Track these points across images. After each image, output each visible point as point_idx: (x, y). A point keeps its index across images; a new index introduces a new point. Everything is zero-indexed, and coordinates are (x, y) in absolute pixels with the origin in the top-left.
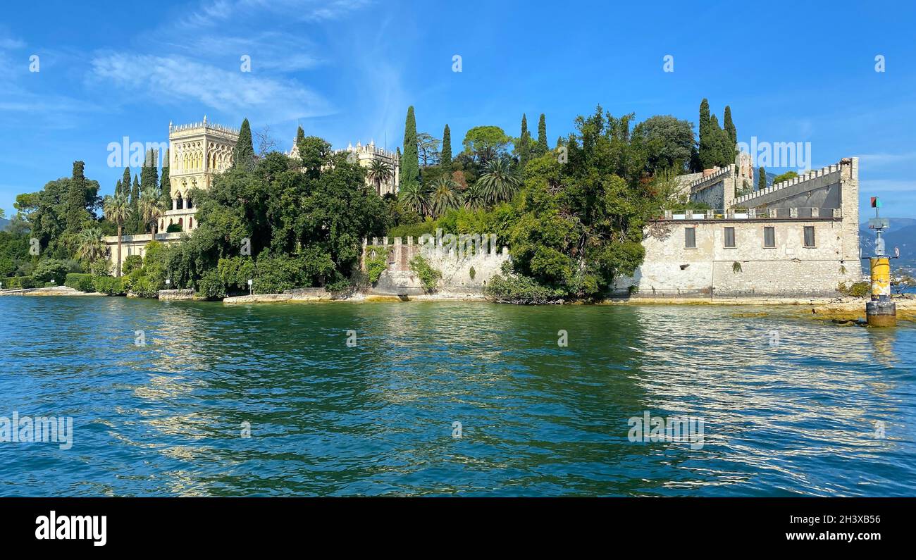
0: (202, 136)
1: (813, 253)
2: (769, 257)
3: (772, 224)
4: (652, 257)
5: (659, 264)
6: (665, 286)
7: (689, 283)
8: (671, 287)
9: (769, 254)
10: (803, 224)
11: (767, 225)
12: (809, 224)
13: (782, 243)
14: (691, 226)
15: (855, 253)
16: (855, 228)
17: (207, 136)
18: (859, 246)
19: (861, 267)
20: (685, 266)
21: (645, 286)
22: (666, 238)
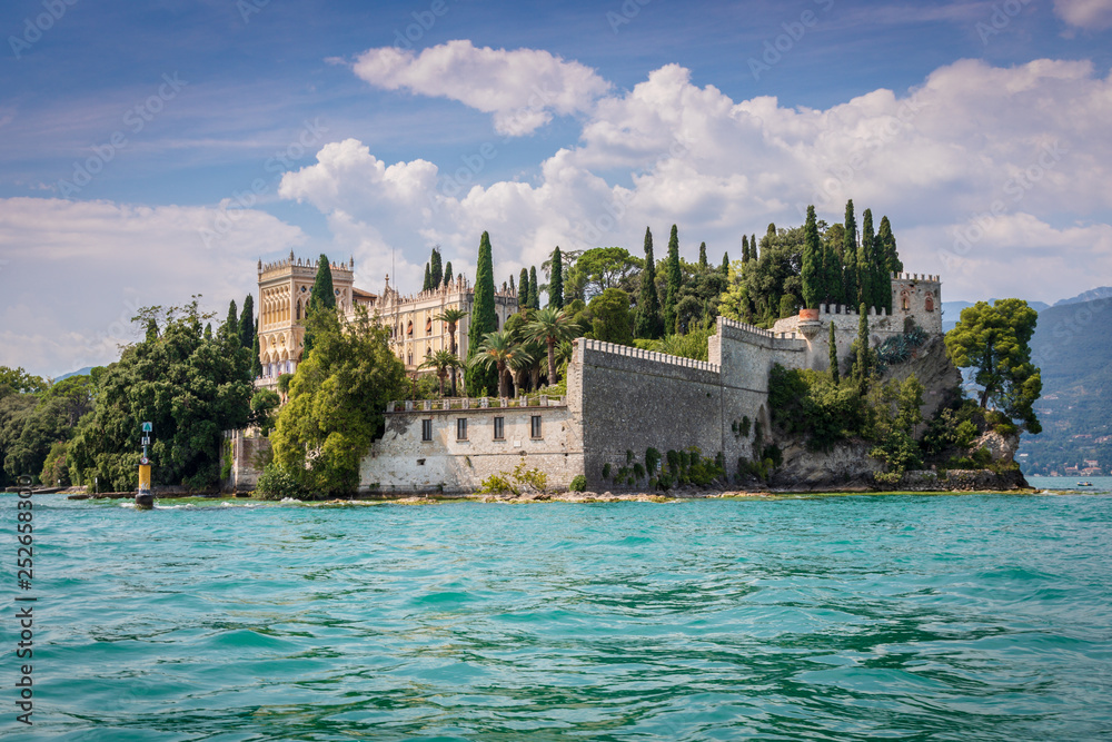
0: (288, 278)
1: (539, 446)
2: (497, 450)
3: (502, 414)
4: (393, 452)
5: (398, 459)
6: (403, 483)
7: (425, 480)
8: (408, 483)
9: (497, 447)
10: (530, 413)
11: (496, 415)
12: (536, 414)
13: (511, 435)
14: (427, 418)
15: (579, 445)
16: (579, 417)
17: (294, 277)
18: (585, 437)
19: (586, 460)
20: (422, 462)
21: (386, 483)
22: (404, 431)
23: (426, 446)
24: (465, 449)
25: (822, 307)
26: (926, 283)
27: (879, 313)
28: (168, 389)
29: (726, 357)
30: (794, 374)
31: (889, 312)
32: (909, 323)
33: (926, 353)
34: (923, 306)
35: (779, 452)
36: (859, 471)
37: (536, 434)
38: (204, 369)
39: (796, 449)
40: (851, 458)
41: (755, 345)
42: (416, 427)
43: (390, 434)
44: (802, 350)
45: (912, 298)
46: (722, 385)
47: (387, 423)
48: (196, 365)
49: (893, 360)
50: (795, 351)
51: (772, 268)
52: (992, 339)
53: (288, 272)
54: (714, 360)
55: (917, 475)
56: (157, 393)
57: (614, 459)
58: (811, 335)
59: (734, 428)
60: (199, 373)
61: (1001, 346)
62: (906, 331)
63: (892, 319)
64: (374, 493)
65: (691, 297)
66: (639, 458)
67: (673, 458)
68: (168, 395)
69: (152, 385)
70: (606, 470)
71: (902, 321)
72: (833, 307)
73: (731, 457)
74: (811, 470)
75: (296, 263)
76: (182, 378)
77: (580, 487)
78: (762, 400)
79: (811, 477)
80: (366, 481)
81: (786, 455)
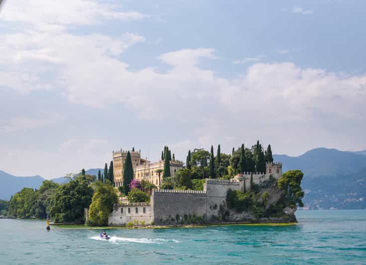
1: (145, 214)
3: (138, 207)
4: (115, 215)
5: (116, 217)
7: (122, 222)
8: (118, 223)
9: (136, 215)
10: (143, 207)
11: (136, 207)
13: (139, 212)
14: (122, 207)
15: (153, 214)
16: (153, 208)
17: (122, 157)
18: (154, 213)
19: (155, 218)
20: (121, 218)
21: (114, 223)
22: (117, 210)
23: (122, 214)
24: (129, 215)
25: (244, 173)
26: (277, 165)
27: (262, 173)
28: (70, 198)
29: (208, 189)
30: (235, 192)
31: (265, 173)
32: (271, 176)
33: (275, 185)
34: (276, 171)
35: (229, 213)
36: (249, 218)
37: (144, 211)
38: (79, 192)
39: (233, 212)
40: (247, 214)
41: (221, 184)
42: (120, 209)
43: (114, 211)
44: (238, 185)
45: (272, 169)
46: (207, 196)
47: (114, 208)
48: (77, 191)
49: (263, 187)
50: (236, 185)
51: (235, 160)
52: (289, 181)
53: (120, 155)
54: (205, 190)
55: (263, 219)
56: (67, 199)
57: (164, 218)
58: (240, 181)
59: (211, 208)
60: (77, 194)
61: (290, 183)
62: (270, 179)
63: (266, 175)
64: (112, 225)
65: (222, 167)
66: (174, 217)
67: (186, 216)
68: (70, 199)
69: (66, 196)
70: (161, 220)
71: (269, 176)
72: (248, 173)
73: (209, 215)
74: (237, 218)
75: (122, 152)
76: (73, 195)
77: (153, 224)
78: (224, 199)
79: (237, 220)
80: (110, 222)
81: (231, 213)
